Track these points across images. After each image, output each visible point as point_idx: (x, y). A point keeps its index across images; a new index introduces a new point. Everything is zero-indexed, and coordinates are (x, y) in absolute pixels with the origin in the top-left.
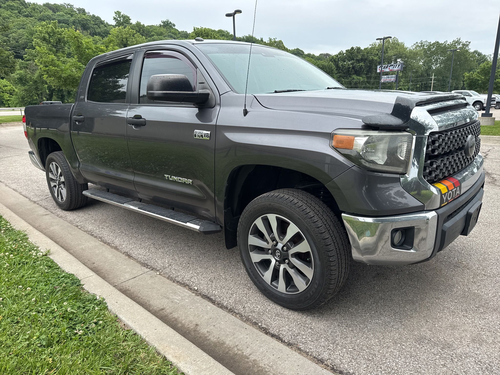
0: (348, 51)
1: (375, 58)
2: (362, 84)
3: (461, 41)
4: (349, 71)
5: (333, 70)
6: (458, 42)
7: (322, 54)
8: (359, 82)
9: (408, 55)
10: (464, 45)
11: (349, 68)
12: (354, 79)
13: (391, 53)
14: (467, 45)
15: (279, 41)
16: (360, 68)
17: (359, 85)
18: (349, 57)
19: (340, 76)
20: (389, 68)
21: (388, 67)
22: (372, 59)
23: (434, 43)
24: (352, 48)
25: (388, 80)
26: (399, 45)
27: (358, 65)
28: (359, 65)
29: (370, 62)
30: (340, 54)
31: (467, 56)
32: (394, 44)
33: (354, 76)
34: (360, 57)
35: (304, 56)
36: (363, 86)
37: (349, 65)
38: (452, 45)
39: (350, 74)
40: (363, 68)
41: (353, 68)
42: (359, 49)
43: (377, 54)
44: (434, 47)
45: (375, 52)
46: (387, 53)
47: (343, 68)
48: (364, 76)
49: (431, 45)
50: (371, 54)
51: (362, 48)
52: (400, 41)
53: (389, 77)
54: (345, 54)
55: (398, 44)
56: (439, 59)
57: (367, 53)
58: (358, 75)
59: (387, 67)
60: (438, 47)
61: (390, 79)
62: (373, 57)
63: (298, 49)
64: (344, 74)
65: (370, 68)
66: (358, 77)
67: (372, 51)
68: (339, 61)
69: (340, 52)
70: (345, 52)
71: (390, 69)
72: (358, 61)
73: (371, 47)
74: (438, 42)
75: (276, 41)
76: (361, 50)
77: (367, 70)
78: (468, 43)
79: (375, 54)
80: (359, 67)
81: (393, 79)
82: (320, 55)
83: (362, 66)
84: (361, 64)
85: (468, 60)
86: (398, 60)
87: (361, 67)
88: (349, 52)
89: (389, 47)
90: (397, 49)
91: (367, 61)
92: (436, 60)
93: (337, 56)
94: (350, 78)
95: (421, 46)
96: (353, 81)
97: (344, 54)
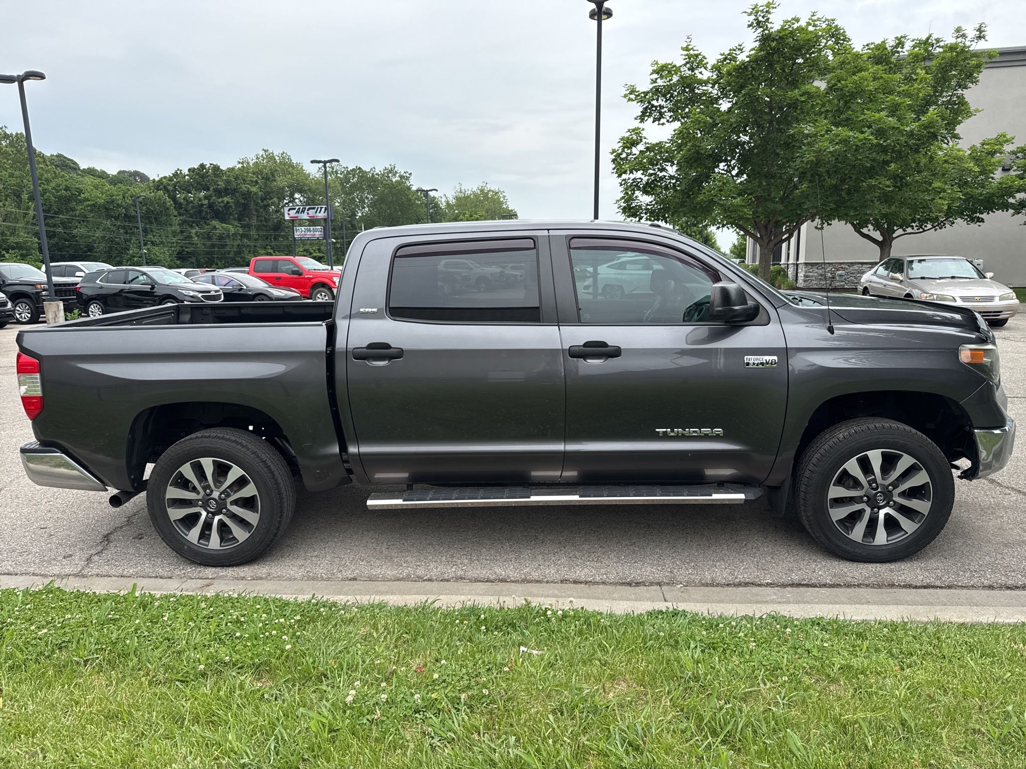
0: (193, 172)
1: (254, 189)
2: (234, 239)
3: (396, 169)
4: (201, 212)
5: (168, 209)
6: (392, 171)
7: (124, 172)
8: (228, 236)
9: (314, 187)
10: (401, 177)
11: (202, 205)
12: (215, 228)
13: (281, 181)
14: (408, 178)
15: (17, 134)
16: (224, 206)
17: (227, 240)
18: (198, 183)
19: (184, 222)
20: (308, 214)
21: (306, 211)
22: (248, 191)
23: (354, 169)
24: (202, 166)
25: (309, 235)
26: (293, 167)
27: (220, 200)
28: (223, 202)
29: (244, 197)
30: (176, 175)
31: (410, 196)
32: (285, 164)
33: (215, 223)
34: (222, 184)
35: (80, 172)
36: (237, 243)
37: (200, 200)
38: (383, 175)
39: (205, 219)
40: (230, 207)
41: (211, 206)
42: (216, 168)
43: (256, 182)
44: (354, 176)
45: (251, 177)
46: (275, 180)
47: (187, 205)
48: (236, 223)
49: (348, 173)
50: (244, 180)
51: (223, 167)
52: (294, 161)
53: (310, 231)
54: (187, 177)
55: (291, 165)
56: (367, 198)
57: (236, 178)
58: (223, 220)
59: (303, 211)
60: (362, 177)
61: (312, 233)
62: (249, 186)
63: (59, 156)
64: (192, 217)
65: (245, 208)
66: (224, 225)
67: (245, 174)
68: (176, 190)
69: (176, 172)
70: (187, 173)
71: (310, 215)
72: (219, 193)
73: (240, 166)
74: (360, 168)
75: (8, 132)
76: (222, 170)
77: (240, 211)
78: (407, 175)
79: (252, 181)
80: (222, 204)
81: (317, 233)
82: (120, 172)
83: (228, 202)
84: (226, 199)
85: (413, 204)
86: (297, 196)
87: (227, 206)
88: (198, 174)
89: (277, 170)
90: (292, 174)
91: (237, 195)
92: (362, 201)
93: (171, 179)
94: (207, 227)
95: (332, 172)
96: (214, 233)
97: (185, 176)
